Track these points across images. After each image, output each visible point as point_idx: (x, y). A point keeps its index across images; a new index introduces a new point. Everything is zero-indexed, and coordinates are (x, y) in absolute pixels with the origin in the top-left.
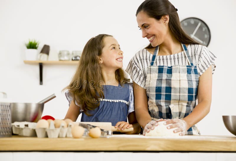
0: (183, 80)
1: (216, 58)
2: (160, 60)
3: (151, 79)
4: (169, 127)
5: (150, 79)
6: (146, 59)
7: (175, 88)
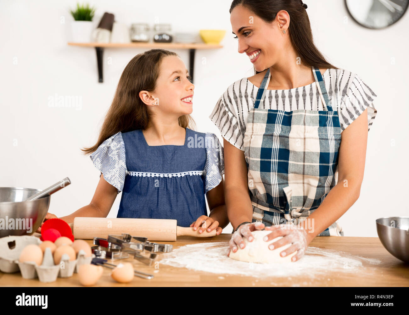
0: (310, 138)
1: (376, 96)
2: (270, 97)
3: (254, 134)
4: (272, 247)
5: (253, 132)
6: (246, 96)
7: (295, 152)
